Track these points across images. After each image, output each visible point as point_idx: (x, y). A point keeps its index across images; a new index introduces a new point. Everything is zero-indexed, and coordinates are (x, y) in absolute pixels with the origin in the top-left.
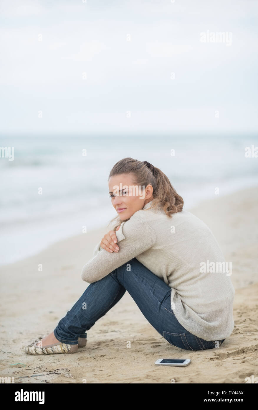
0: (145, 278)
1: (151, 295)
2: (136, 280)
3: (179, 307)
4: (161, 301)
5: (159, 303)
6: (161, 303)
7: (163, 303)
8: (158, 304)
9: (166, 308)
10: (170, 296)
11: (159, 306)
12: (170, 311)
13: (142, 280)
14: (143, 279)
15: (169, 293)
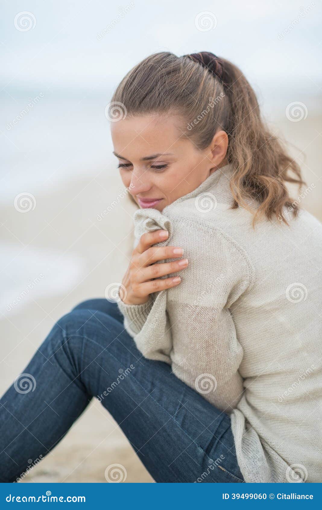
0: (157, 383)
1: (176, 429)
2: (134, 388)
3: (259, 464)
4: (206, 447)
5: (201, 451)
6: (207, 451)
7: (212, 450)
8: (199, 454)
9: (223, 466)
10: (228, 430)
11: (200, 460)
12: (233, 474)
13: (149, 389)
14: (153, 384)
15: (224, 424)
